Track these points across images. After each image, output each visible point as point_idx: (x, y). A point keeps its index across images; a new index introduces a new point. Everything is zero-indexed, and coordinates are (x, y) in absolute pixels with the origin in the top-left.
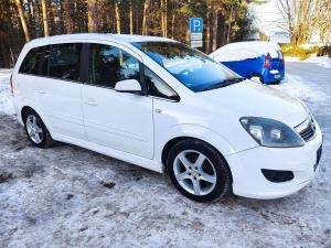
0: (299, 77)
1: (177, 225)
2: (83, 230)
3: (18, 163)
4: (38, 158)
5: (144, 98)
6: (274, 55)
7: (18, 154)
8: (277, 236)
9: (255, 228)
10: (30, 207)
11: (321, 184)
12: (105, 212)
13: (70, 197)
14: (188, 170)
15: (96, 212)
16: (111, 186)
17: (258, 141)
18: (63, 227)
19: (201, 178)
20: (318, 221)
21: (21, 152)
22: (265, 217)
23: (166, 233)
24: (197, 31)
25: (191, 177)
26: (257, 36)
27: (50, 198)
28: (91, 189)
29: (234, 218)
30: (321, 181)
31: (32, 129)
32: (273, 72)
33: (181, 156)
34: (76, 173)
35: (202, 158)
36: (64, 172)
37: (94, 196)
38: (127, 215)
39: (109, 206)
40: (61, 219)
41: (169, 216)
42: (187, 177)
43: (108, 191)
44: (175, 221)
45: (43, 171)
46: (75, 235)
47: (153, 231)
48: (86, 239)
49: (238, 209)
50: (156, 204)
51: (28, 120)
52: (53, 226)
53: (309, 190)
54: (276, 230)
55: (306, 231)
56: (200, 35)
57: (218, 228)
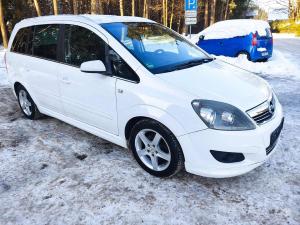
0: (289, 55)
1: (130, 198)
2: (47, 198)
3: (9, 133)
4: (27, 129)
5: (109, 78)
6: (262, 33)
7: (11, 125)
8: (222, 214)
9: (203, 204)
10: (8, 175)
11: (279, 164)
12: (70, 182)
13: (45, 166)
14: (147, 147)
15: (62, 182)
16: (82, 158)
17: (207, 124)
18: (30, 195)
19: (158, 155)
20: (267, 200)
21: (14, 123)
22: (216, 194)
23: (119, 205)
24: (191, 9)
25: (150, 154)
26: (256, 13)
27: (27, 167)
28: (64, 160)
29: (186, 194)
30: (280, 161)
31: (24, 102)
32: (261, 49)
33: (141, 134)
34: (56, 144)
35: (158, 137)
36: (45, 143)
37: (65, 167)
38: (89, 186)
39: (75, 177)
40: (31, 187)
41: (126, 190)
42: (147, 153)
43: (79, 162)
44: (131, 194)
45: (27, 141)
46: (40, 202)
47: (108, 203)
48: (47, 206)
49: (192, 185)
50: (118, 176)
51: (20, 94)
52: (23, 193)
53: (266, 169)
54: (223, 208)
55: (251, 210)
56: (194, 13)
57: (169, 202)
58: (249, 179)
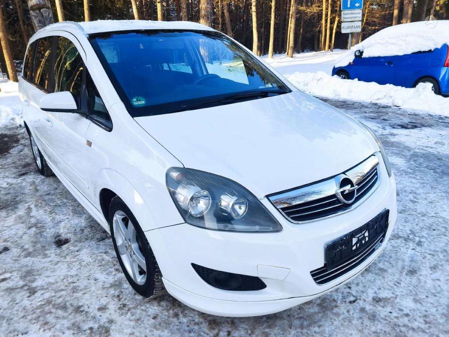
16: (62, 244)
24: (354, 7)
33: (118, 218)
56: (358, 14)
58: (297, 322)
